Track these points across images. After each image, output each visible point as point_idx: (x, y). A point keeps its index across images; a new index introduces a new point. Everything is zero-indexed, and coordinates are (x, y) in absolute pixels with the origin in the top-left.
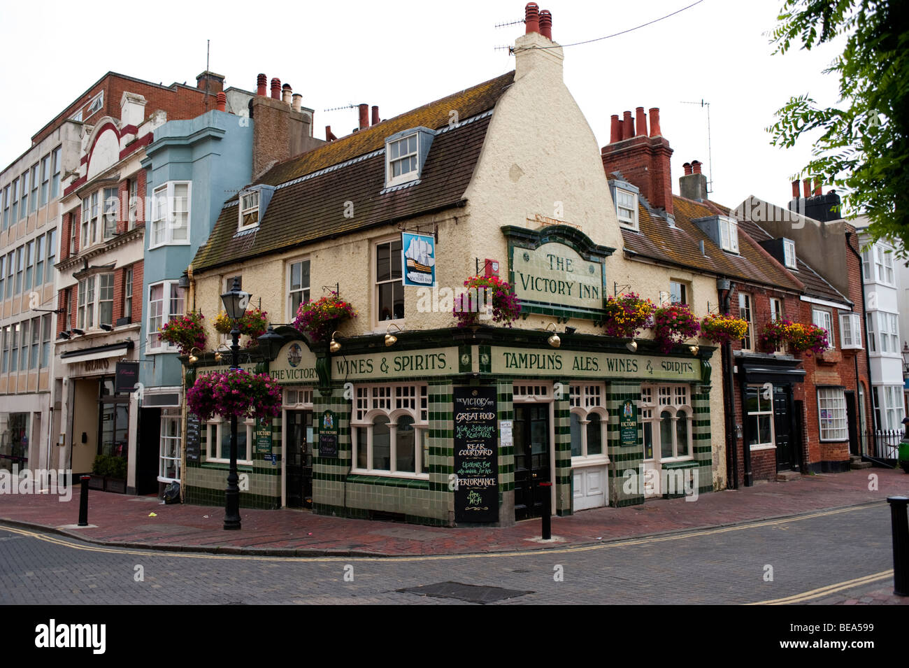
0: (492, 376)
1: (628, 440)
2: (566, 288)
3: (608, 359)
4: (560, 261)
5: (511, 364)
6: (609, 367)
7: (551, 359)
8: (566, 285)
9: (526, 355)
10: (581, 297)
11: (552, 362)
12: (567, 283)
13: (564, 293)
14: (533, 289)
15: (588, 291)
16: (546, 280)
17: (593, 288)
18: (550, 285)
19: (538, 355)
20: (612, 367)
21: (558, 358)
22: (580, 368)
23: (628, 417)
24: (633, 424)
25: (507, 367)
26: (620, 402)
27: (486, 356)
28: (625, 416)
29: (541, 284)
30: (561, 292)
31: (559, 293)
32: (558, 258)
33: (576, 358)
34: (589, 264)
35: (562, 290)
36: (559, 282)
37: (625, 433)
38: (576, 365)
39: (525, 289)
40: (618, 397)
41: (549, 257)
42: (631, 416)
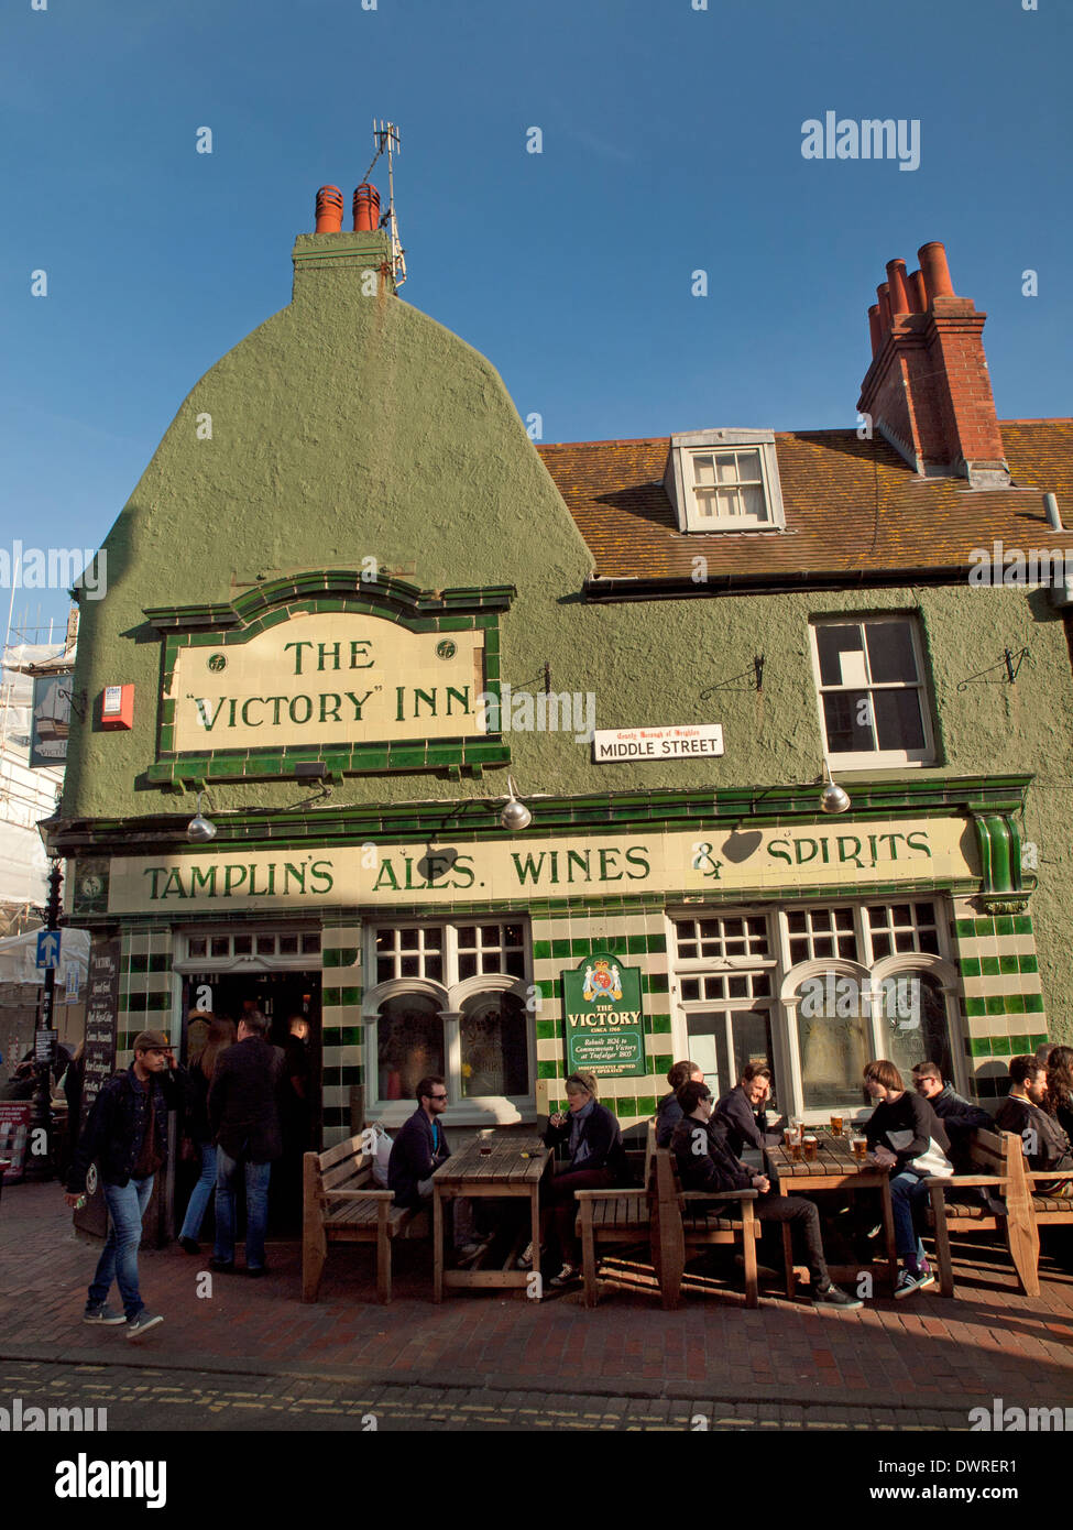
0: (109, 919)
1: (603, 1062)
2: (348, 708)
3: (516, 856)
4: (329, 648)
5: (167, 891)
6: (522, 875)
7: (295, 872)
8: (346, 700)
9: (213, 869)
10: (400, 718)
11: (301, 878)
12: (351, 695)
13: (338, 719)
14: (232, 724)
15: (431, 702)
16: (277, 700)
17: (451, 691)
18: (292, 706)
19: (253, 867)
20: (535, 875)
21: (319, 869)
22: (402, 882)
23: (604, 1000)
24: (623, 1017)
25: (154, 896)
26: (571, 963)
27: (94, 879)
28: (588, 996)
29: (259, 712)
30: (330, 718)
31: (323, 719)
32: (321, 646)
33: (387, 863)
34: (435, 638)
35: (334, 712)
36: (323, 697)
37: (587, 1042)
38: (386, 878)
39: (209, 728)
40: (561, 948)
41: (294, 648)
42: (617, 995)
